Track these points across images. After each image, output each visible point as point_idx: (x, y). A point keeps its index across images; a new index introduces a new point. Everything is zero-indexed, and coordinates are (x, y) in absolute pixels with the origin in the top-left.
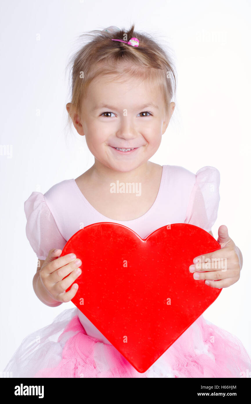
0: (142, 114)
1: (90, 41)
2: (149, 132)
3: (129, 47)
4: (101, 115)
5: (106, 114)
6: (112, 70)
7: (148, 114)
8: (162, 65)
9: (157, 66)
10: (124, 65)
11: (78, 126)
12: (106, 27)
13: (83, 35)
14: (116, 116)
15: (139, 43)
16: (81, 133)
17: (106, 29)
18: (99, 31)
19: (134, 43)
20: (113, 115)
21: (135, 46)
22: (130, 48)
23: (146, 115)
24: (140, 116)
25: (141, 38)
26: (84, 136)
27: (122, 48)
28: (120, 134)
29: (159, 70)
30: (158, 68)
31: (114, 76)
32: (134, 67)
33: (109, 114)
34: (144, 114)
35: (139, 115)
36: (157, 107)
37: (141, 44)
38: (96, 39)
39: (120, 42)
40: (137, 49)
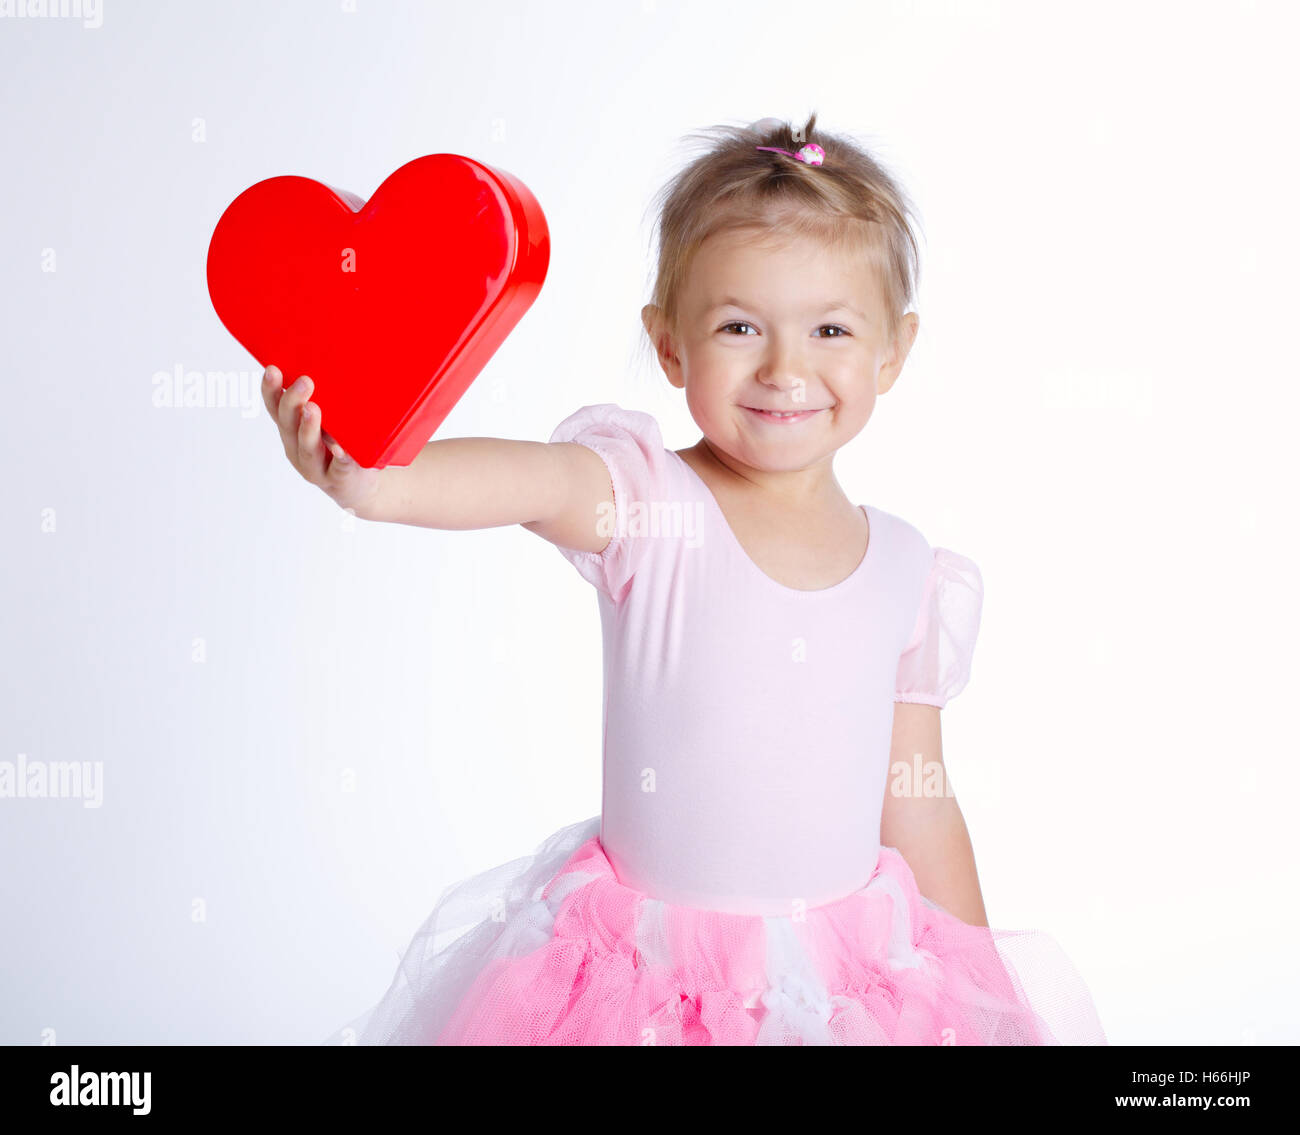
0: (826, 331)
1: (708, 152)
2: (845, 378)
3: (796, 164)
4: (721, 330)
5: (736, 328)
6: (752, 218)
7: (840, 333)
8: (880, 212)
9: (867, 215)
10: (781, 208)
11: (669, 364)
12: (755, 121)
13: (689, 136)
14: (759, 334)
15: (825, 157)
16: (676, 381)
17: (754, 126)
18: (732, 128)
19: (812, 156)
20: (751, 331)
21: (813, 163)
22: (800, 166)
23: (836, 334)
24: (822, 336)
25: (832, 146)
26: (684, 389)
27: (779, 167)
28: (765, 374)
29: (871, 223)
30: (868, 219)
31: (755, 232)
32: (806, 212)
33: (743, 329)
34: (831, 332)
35: (817, 333)
36: (862, 316)
37: (830, 161)
38: (719, 148)
39: (775, 153)
40: (822, 170)
